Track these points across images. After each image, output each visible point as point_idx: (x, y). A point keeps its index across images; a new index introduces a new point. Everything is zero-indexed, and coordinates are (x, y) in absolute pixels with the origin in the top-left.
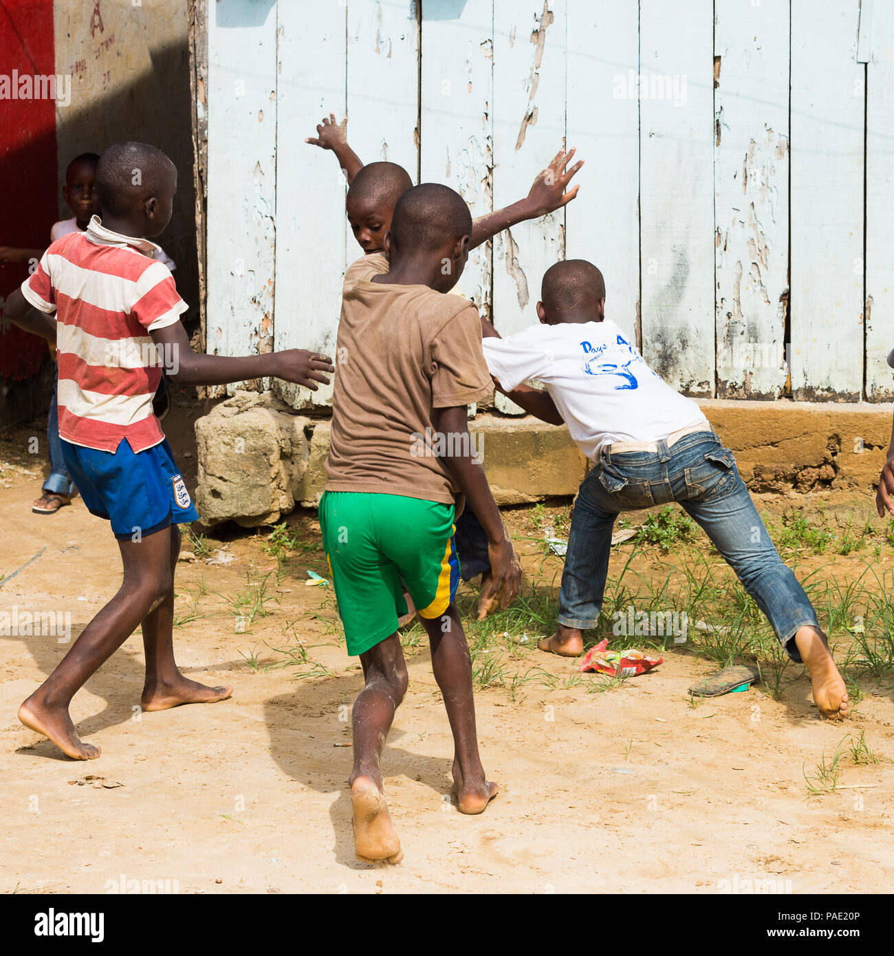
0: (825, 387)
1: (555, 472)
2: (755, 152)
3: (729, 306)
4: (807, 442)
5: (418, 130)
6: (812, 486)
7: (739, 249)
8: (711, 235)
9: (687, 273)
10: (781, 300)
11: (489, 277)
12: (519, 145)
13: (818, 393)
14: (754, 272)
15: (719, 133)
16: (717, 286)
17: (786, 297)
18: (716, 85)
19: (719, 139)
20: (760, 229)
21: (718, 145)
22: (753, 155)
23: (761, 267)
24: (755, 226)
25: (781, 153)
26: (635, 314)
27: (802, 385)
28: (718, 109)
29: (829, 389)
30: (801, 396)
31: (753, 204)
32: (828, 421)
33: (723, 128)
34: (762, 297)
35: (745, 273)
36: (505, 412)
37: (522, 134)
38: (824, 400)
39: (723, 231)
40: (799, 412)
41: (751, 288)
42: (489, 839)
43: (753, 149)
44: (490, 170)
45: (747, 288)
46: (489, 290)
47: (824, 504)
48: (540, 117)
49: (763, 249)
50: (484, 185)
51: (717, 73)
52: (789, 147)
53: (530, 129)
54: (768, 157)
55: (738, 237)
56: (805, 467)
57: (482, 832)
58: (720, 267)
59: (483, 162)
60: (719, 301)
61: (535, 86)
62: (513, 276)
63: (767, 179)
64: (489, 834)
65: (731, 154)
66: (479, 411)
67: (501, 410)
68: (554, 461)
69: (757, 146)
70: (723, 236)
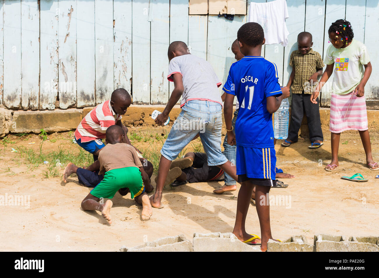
0: (141, 101)
1: (75, 123)
2: (124, 43)
3: (117, 81)
4: (137, 115)
5: (39, 38)
6: (138, 125)
7: (120, 68)
8: (113, 64)
9: (107, 73)
10: (130, 80)
11: (58, 75)
12: (65, 42)
13: (139, 103)
14: (123, 73)
15: (114, 39)
16: (114, 76)
17: (131, 79)
18: (114, 27)
19: (115, 40)
20: (125, 62)
21: (114, 42)
22: (123, 44)
23: (125, 72)
24: (123, 62)
25: (130, 44)
26: (94, 84)
27: (135, 101)
28: (114, 33)
29: (142, 102)
30: (135, 103)
31: (123, 56)
32: (141, 109)
33: (116, 38)
34: (125, 79)
35: (121, 73)
36: (62, 108)
37: (66, 39)
38: (141, 104)
39: (116, 63)
40: (135, 107)
41: (123, 77)
42: (52, 214)
43: (123, 43)
44: (58, 48)
45: (122, 77)
46: (58, 78)
47: (141, 130)
48: (70, 35)
49: (126, 67)
50: (56, 52)
51: (114, 24)
52: (132, 42)
53: (68, 38)
54: (126, 45)
55: (119, 64)
56: (136, 121)
57: (51, 213)
58: (115, 72)
59: (56, 46)
60: (115, 80)
61: (69, 27)
62: (64, 74)
63: (127, 50)
64: (52, 213)
65: (117, 45)
66: (55, 108)
67: (61, 108)
68: (74, 120)
69: (124, 42)
70: (116, 64)
